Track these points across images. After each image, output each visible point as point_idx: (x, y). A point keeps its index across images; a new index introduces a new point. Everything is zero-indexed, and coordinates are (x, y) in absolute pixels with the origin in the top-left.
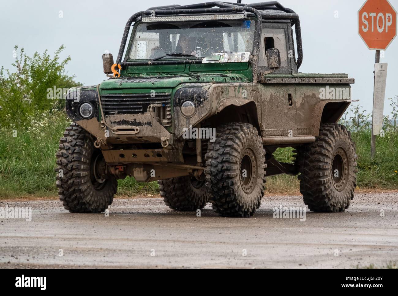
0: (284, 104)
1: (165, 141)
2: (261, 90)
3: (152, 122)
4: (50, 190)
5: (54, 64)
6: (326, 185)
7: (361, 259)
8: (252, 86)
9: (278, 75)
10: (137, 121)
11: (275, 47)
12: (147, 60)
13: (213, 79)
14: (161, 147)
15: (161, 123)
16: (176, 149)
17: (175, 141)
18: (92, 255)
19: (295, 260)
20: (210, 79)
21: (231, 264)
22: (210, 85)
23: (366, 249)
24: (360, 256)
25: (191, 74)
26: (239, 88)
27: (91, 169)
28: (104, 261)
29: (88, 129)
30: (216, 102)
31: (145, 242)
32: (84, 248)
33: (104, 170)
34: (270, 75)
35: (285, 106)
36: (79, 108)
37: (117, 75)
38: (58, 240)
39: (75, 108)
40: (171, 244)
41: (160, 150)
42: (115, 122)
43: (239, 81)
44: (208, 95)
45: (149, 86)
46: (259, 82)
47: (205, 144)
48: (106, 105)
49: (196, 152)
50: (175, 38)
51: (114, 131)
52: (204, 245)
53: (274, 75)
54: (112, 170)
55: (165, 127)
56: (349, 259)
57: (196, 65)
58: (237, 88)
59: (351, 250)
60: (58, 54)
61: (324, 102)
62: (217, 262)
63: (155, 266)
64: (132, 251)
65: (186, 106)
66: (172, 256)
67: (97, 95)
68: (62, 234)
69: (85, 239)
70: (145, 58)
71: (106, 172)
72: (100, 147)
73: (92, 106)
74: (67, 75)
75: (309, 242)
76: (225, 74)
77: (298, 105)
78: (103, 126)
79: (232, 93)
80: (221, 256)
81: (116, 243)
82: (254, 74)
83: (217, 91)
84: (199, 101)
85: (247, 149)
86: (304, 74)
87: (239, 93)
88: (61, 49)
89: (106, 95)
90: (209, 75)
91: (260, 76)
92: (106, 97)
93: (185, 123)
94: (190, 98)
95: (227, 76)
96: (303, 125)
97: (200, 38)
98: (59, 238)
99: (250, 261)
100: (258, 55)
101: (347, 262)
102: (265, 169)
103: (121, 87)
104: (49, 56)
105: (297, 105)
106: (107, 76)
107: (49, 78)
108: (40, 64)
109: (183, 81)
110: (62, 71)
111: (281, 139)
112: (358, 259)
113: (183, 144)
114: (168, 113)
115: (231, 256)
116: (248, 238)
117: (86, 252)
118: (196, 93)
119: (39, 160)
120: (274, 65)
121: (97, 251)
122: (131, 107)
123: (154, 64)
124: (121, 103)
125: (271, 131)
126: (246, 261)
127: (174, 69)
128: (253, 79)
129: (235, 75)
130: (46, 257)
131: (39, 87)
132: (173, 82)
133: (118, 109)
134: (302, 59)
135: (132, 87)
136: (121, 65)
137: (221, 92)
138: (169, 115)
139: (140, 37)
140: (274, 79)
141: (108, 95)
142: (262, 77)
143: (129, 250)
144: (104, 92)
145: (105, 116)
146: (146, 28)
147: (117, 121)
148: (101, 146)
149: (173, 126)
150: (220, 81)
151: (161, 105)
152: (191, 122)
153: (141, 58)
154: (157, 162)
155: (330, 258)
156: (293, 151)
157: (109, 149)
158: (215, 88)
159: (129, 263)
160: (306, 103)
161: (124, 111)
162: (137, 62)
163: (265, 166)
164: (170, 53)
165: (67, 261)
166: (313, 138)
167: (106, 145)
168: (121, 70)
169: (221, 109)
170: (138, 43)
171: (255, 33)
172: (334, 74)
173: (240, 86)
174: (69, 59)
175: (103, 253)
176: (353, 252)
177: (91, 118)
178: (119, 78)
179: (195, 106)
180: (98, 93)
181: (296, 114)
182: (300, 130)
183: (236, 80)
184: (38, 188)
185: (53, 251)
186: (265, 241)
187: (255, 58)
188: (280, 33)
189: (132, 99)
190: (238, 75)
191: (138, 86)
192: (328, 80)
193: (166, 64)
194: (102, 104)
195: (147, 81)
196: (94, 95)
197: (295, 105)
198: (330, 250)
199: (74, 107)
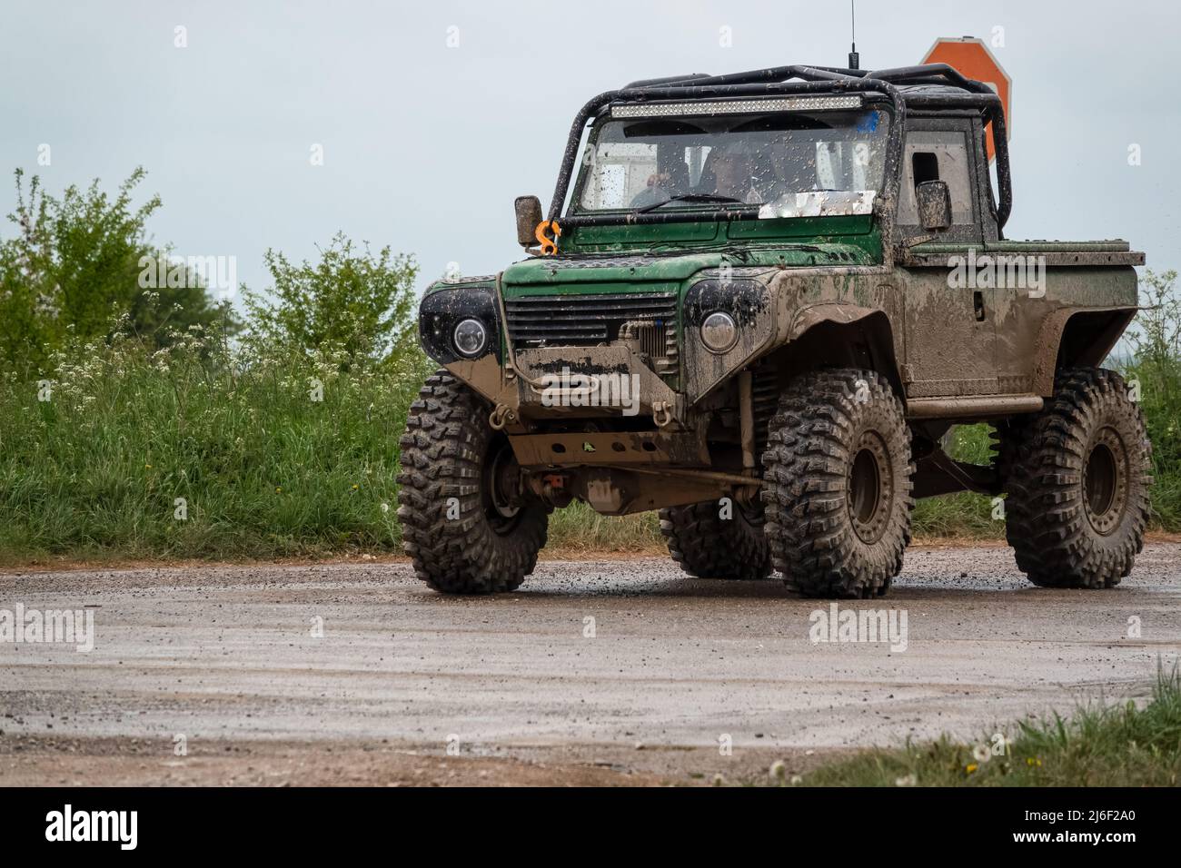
0: (964, 319)
1: (662, 411)
2: (905, 284)
3: (629, 365)
4: (108, 544)
5: (117, 216)
6: (1071, 525)
7: (918, 720)
8: (881, 274)
9: (948, 246)
10: (594, 363)
11: (941, 179)
12: (625, 211)
13: (782, 257)
14: (654, 428)
15: (652, 368)
16: (690, 430)
17: (687, 411)
18: (216, 712)
19: (744, 722)
20: (774, 256)
21: (579, 734)
22: (772, 274)
23: (929, 693)
24: (916, 713)
25: (730, 245)
26: (847, 280)
27: (483, 481)
28: (248, 727)
29: (475, 383)
30: (788, 314)
31: (355, 678)
32: (197, 694)
33: (517, 485)
34: (927, 247)
35: (966, 323)
36: (454, 331)
37: (549, 249)
38: (128, 674)
39: (443, 331)
40: (424, 682)
41: (650, 434)
42: (539, 366)
43: (849, 262)
44: (767, 298)
45: (623, 277)
46: (899, 264)
47: (762, 419)
48: (518, 323)
49: (740, 440)
50: (697, 155)
51: (536, 388)
52: (509, 685)
53: (937, 247)
54: (536, 486)
55: (662, 377)
56: (886, 721)
57: (743, 223)
58: (842, 279)
59: (892, 696)
60: (128, 191)
61: (1065, 311)
62: (542, 729)
63: (381, 739)
64: (320, 702)
65: (713, 325)
66: (426, 713)
67: (496, 300)
68: (140, 659)
69: (199, 670)
70: (621, 207)
71: (521, 489)
72: (504, 428)
73: (484, 326)
74: (152, 244)
75: (781, 676)
76: (812, 244)
77: (1000, 318)
78: (511, 376)
79: (828, 292)
80: (554, 713)
81: (279, 681)
82: (885, 246)
83: (789, 286)
84: (744, 313)
85: (870, 434)
86: (1015, 242)
87: (846, 291)
88: (135, 176)
89: (519, 300)
90: (773, 247)
91: (899, 250)
92: (519, 304)
93: (711, 368)
94: (722, 306)
95: (817, 250)
96: (1013, 370)
97: (754, 156)
98: (129, 669)
99: (629, 727)
100: (897, 198)
101: (881, 729)
102: (912, 477)
103: (554, 279)
104: (104, 195)
105: (996, 318)
106: (527, 251)
107: (104, 252)
108: (82, 215)
109: (706, 264)
110: (138, 234)
111: (955, 405)
112: (908, 721)
113: (707, 418)
114: (669, 342)
115: (579, 713)
116: (623, 667)
117: (202, 705)
118: (737, 294)
119: (80, 466)
120: (936, 221)
121: (229, 703)
122: (580, 327)
123: (640, 221)
124: (556, 319)
125: (930, 384)
126: (619, 726)
127: (689, 232)
128: (883, 257)
129: (839, 247)
130: (96, 719)
131: (78, 275)
132: (683, 267)
133: (547, 332)
134: (1010, 206)
135: (582, 278)
136: (561, 225)
137: (799, 291)
138: (672, 346)
139: (606, 155)
140: (937, 256)
141: (523, 299)
142: (907, 251)
143: (314, 699)
144: (511, 290)
145: (514, 351)
146: (622, 132)
147: (544, 362)
148: (506, 424)
149: (682, 374)
150: (799, 262)
151: (651, 323)
152: (726, 365)
153: (608, 208)
154: (644, 464)
155: (836, 716)
156: (992, 436)
157: (524, 431)
158: (784, 280)
159: (314, 731)
160: (1021, 316)
161: (562, 337)
162: (599, 217)
163: (911, 469)
164: (680, 193)
165: (151, 728)
166: (1038, 400)
167: (517, 423)
168: (559, 238)
169: (800, 330)
170: (604, 169)
171: (890, 142)
172: (1094, 242)
173: (849, 274)
174: (157, 203)
175: (245, 706)
176: (898, 704)
177: (483, 356)
178: (553, 257)
179: (736, 325)
180: (499, 295)
181: (996, 344)
182: (1005, 382)
183: (841, 260)
184: (77, 538)
185: (115, 703)
186: (667, 675)
187: (888, 205)
188: (951, 141)
189: (582, 308)
190: (846, 246)
191: (598, 277)
192: (1077, 258)
193: (669, 220)
194: (509, 323)
195: (619, 265)
196: (489, 299)
197: (992, 320)
198: (838, 696)
199: (439, 328)
